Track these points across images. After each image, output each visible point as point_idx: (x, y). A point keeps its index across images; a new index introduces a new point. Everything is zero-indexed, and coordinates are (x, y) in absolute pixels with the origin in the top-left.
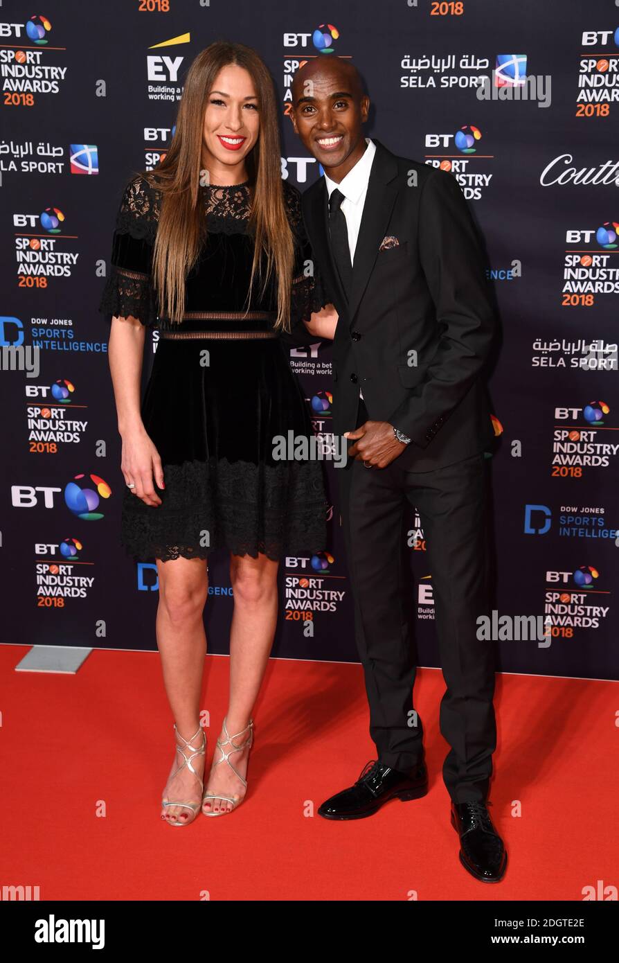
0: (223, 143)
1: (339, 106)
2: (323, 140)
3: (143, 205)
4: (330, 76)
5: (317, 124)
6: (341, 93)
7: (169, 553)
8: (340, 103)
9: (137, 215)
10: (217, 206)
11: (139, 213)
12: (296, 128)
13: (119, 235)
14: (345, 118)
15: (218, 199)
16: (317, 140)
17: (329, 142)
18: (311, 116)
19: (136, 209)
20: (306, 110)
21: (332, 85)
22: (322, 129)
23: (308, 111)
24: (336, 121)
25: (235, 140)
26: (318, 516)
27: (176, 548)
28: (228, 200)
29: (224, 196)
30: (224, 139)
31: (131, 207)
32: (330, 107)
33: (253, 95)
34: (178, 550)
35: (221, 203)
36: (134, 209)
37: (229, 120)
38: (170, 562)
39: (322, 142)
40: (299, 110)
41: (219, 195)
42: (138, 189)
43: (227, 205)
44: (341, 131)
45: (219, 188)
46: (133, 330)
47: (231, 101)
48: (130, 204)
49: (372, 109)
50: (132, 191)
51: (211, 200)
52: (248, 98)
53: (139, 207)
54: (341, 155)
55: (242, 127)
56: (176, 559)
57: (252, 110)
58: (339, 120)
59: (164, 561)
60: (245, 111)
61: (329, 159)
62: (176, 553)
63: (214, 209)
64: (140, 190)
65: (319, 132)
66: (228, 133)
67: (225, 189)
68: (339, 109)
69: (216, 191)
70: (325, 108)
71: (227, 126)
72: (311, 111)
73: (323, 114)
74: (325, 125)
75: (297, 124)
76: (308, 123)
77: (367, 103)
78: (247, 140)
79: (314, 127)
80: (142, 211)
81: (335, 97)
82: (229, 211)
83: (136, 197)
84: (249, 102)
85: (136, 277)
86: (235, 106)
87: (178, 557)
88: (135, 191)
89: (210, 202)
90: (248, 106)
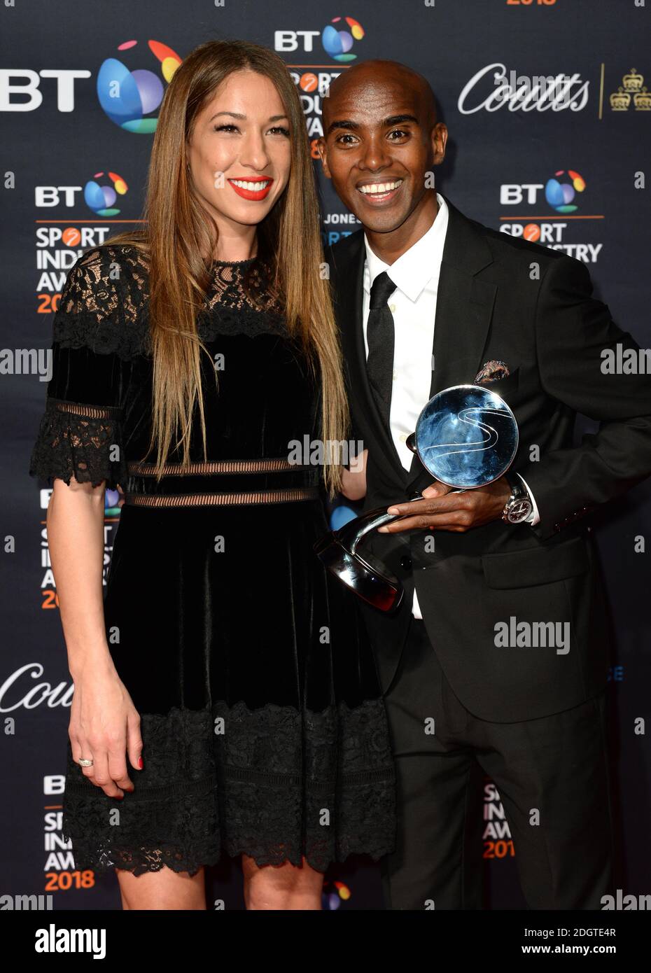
0: (240, 191)
1: (395, 137)
2: (368, 186)
3: (109, 300)
4: (383, 90)
5: (360, 161)
6: (401, 116)
7: (145, 861)
8: (398, 132)
9: (100, 317)
10: (226, 292)
11: (102, 314)
12: (326, 169)
13: (65, 350)
14: (406, 154)
15: (226, 282)
16: (358, 186)
17: (378, 189)
18: (351, 148)
19: (96, 308)
20: (342, 140)
21: (386, 104)
22: (370, 170)
23: (346, 141)
24: (390, 158)
25: (257, 184)
26: (382, 795)
27: (158, 852)
28: (241, 281)
29: (234, 277)
30: (241, 184)
31: (88, 305)
32: (381, 137)
33: (282, 114)
34: (161, 856)
35: (232, 288)
36: (93, 307)
37: (249, 155)
38: (149, 877)
39: (365, 189)
40: (332, 139)
41: (227, 275)
42: (98, 274)
43: (240, 290)
44: (398, 172)
45: (225, 265)
46: (92, 501)
47: (249, 125)
48: (86, 300)
49: (450, 145)
50: (87, 278)
51: (215, 283)
52: (273, 119)
53: (100, 302)
54: (397, 213)
55: (269, 164)
56: (158, 870)
57: (280, 136)
58: (394, 157)
59: (137, 874)
60: (270, 139)
61: (379, 221)
62: (159, 860)
63: (223, 298)
64: (102, 276)
65: (364, 173)
66: (248, 173)
67: (234, 266)
68: (397, 140)
69: (221, 271)
70: (373, 136)
71: (246, 162)
72: (350, 141)
73: (369, 146)
74: (374, 162)
75: (328, 161)
76: (345, 160)
77: (445, 135)
78: (275, 183)
79: (354, 167)
80: (107, 309)
81: (389, 123)
82: (244, 300)
83: (96, 289)
84: (277, 124)
85: (95, 413)
86: (255, 131)
87: (161, 867)
88: (93, 277)
89: (216, 288)
90: (275, 131)
